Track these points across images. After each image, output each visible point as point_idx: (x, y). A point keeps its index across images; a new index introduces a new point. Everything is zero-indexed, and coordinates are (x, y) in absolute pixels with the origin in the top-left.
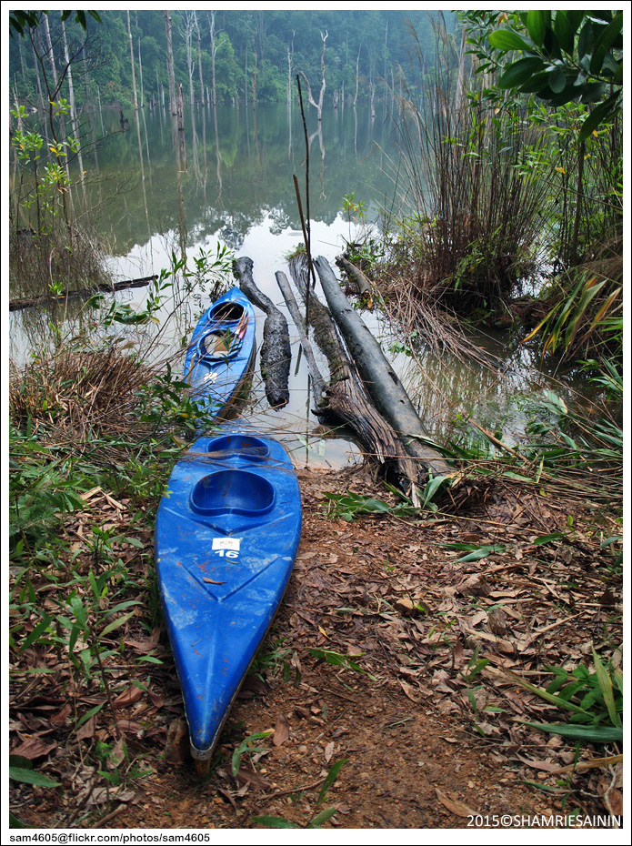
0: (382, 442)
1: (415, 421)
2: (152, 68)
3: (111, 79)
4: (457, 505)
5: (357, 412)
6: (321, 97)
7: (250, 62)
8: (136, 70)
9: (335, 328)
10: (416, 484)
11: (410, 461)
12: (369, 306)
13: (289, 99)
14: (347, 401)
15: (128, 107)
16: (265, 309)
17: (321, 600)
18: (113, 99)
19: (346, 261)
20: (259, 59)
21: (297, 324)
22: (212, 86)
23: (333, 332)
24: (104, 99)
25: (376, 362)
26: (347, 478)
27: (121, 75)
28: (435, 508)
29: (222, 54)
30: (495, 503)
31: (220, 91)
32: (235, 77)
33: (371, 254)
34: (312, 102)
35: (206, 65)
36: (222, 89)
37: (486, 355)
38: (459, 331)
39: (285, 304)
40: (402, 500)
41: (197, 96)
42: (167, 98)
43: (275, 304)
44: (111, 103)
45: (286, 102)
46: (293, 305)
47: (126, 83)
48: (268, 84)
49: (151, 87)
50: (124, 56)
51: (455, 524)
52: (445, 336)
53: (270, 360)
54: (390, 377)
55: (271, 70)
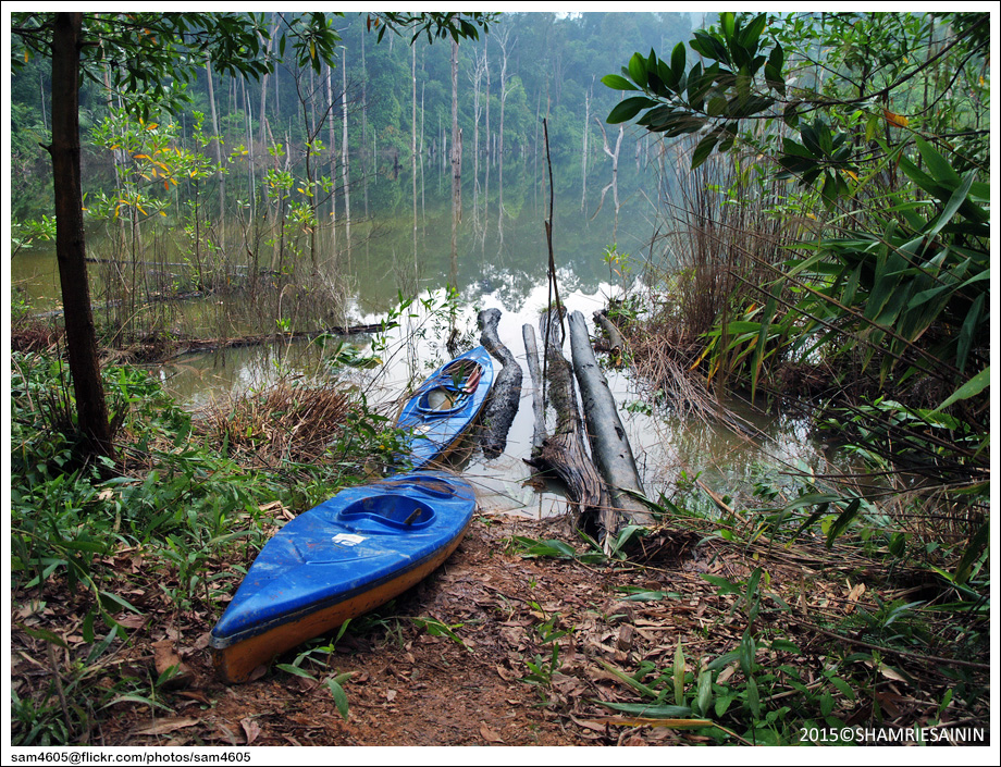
0: (588, 493)
1: (631, 476)
2: (435, 113)
3: (390, 124)
4: (648, 556)
5: (571, 464)
6: (618, 145)
7: (544, 108)
8: (418, 114)
9: (572, 383)
10: (611, 533)
11: (611, 513)
12: (618, 364)
13: (585, 148)
14: (563, 453)
15: (405, 153)
16: (502, 360)
17: (457, 605)
18: (390, 144)
19: (602, 317)
20: (554, 104)
21: (532, 377)
22: (499, 132)
23: (569, 387)
24: (380, 144)
25: (605, 416)
26: (545, 526)
27: (401, 119)
28: (624, 557)
29: (513, 99)
30: (693, 558)
31: (507, 138)
32: (525, 123)
33: (632, 310)
34: (608, 151)
35: (494, 110)
36: (511, 136)
37: (736, 419)
38: (712, 393)
39: (525, 357)
40: (593, 548)
41: (482, 143)
42: (449, 145)
43: (514, 355)
44: (388, 148)
45: (581, 152)
46: (533, 358)
47: (405, 127)
48: (563, 132)
49: (432, 132)
50: (406, 100)
51: (641, 573)
52: (693, 397)
53: (492, 409)
54: (615, 432)
55: (565, 117)
